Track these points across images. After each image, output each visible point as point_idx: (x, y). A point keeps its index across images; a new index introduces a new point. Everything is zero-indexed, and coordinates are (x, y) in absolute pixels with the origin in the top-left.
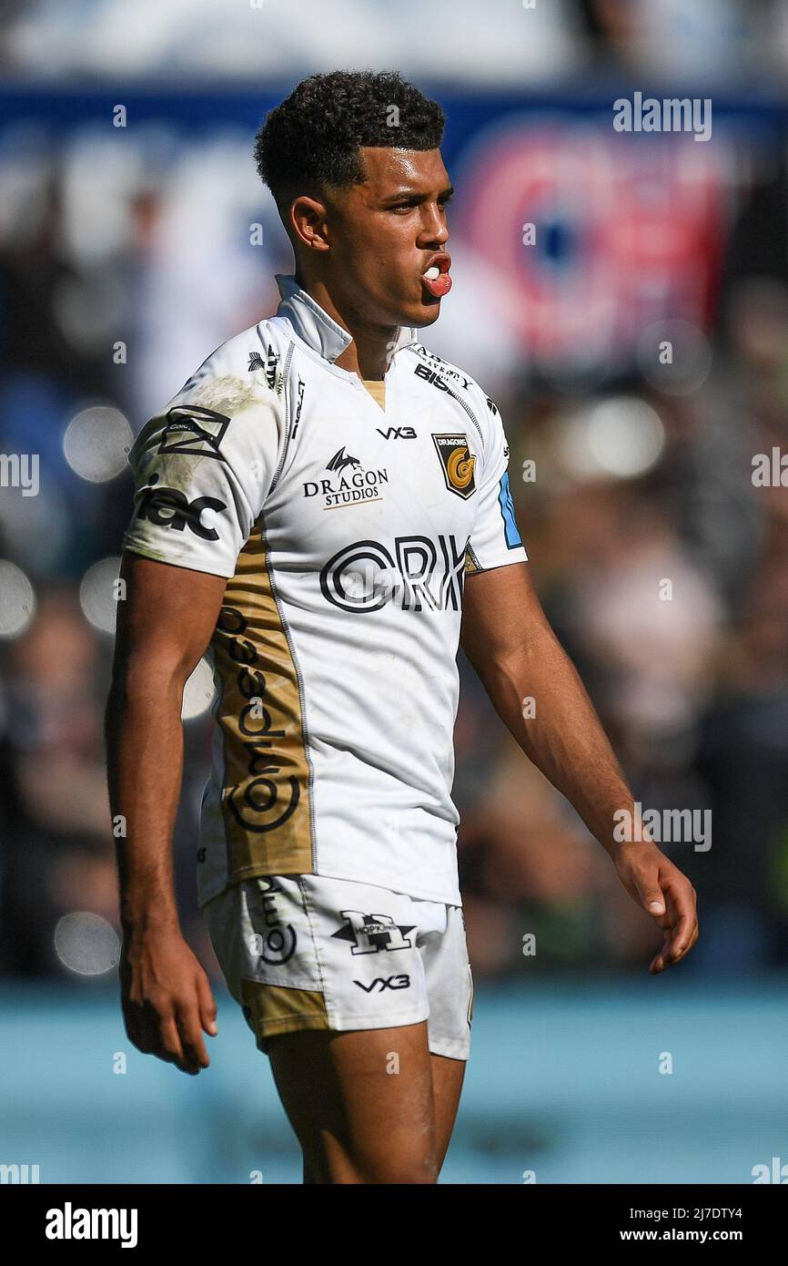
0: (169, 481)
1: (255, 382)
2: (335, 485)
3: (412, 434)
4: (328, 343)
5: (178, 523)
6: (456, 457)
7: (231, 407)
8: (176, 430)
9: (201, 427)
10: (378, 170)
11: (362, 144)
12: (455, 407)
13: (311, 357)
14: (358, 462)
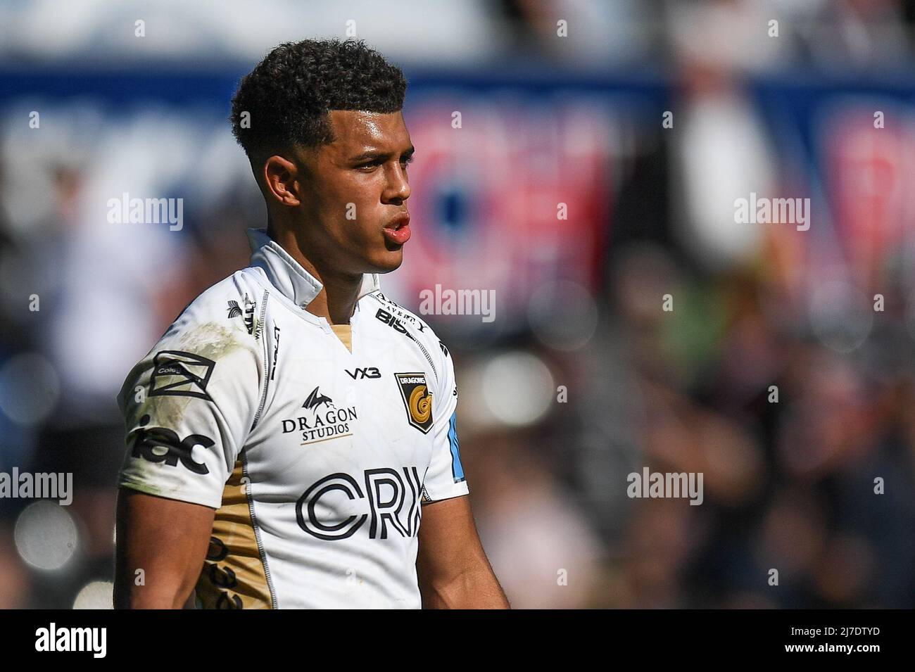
0: (161, 421)
1: (235, 328)
2: (311, 422)
3: (377, 374)
4: (300, 290)
5: (171, 460)
6: (417, 394)
7: (215, 351)
8: (164, 374)
9: (189, 371)
10: (345, 131)
11: (330, 108)
12: (414, 349)
13: (283, 303)
14: (330, 400)
